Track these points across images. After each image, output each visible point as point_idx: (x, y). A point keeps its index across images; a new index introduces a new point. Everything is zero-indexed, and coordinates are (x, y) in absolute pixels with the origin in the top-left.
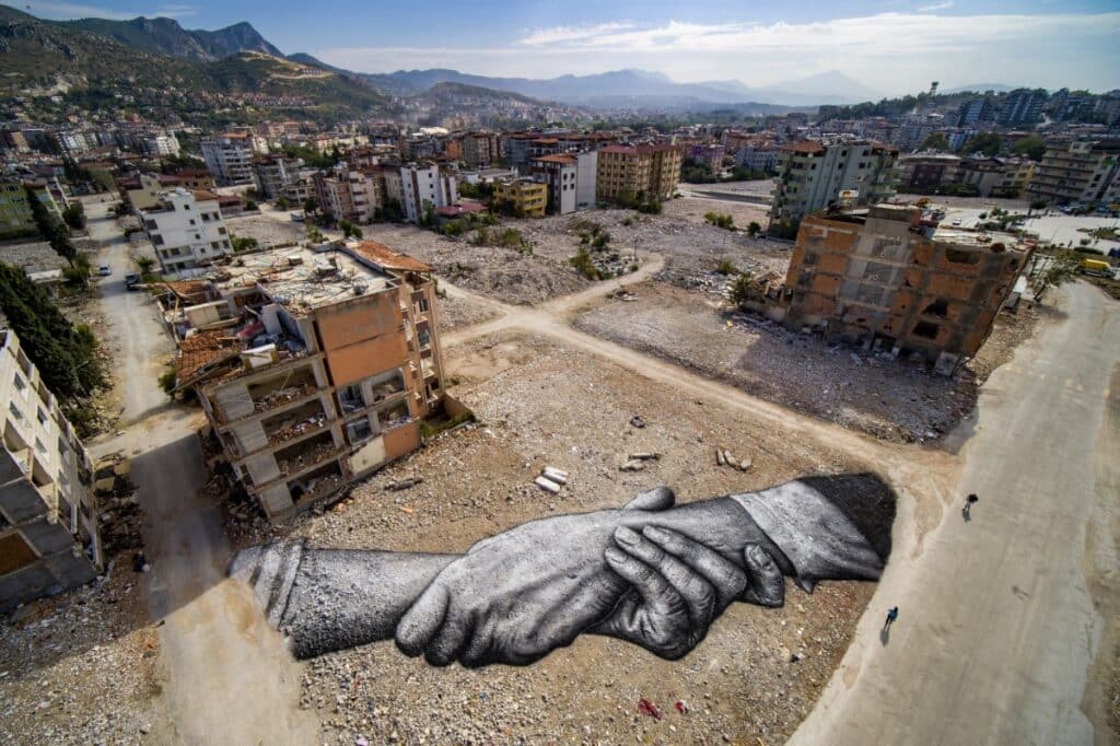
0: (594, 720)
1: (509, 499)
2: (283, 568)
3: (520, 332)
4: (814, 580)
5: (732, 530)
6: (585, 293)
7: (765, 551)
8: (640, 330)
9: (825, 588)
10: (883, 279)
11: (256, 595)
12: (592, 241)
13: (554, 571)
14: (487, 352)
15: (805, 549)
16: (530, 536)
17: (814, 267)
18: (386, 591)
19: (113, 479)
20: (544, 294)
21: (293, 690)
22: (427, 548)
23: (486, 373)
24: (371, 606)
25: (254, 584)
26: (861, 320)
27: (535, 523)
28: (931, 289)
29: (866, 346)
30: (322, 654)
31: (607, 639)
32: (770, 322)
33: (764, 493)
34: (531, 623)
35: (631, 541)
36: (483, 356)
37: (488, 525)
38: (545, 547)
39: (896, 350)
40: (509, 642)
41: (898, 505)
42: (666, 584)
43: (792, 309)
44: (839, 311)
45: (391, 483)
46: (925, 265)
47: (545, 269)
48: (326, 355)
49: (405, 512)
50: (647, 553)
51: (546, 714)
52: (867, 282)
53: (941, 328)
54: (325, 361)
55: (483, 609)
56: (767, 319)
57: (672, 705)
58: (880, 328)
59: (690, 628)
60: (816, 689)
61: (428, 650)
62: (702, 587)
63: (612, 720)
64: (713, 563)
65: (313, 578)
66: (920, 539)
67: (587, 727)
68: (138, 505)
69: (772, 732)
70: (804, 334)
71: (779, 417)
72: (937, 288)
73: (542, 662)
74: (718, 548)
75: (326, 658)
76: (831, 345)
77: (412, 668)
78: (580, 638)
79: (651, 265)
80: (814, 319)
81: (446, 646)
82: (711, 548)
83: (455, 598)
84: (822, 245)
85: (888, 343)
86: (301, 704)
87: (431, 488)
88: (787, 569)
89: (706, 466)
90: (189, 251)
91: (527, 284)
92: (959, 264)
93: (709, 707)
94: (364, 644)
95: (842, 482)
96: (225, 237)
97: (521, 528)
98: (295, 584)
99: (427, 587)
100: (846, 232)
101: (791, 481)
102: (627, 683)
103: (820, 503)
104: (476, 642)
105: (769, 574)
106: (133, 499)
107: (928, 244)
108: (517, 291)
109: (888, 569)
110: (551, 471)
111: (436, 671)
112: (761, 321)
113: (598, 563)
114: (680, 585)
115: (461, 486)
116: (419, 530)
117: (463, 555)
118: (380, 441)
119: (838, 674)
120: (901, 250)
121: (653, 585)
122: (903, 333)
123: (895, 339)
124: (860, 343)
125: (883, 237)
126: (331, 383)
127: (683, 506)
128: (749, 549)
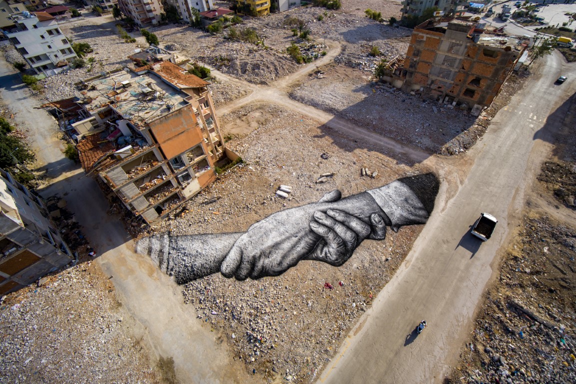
0: (307, 293)
1: (264, 203)
2: (162, 246)
3: (262, 103)
4: (398, 226)
5: (366, 207)
6: (296, 74)
7: (380, 216)
8: (327, 98)
9: (403, 230)
10: (452, 66)
11: (152, 259)
12: (299, 34)
13: (287, 235)
14: (244, 118)
15: (396, 212)
16: (276, 220)
17: (418, 58)
18: (213, 252)
19: (59, 210)
20: (273, 76)
21: (180, 297)
22: (228, 230)
23: (246, 131)
24: (208, 259)
25: (150, 255)
26: (439, 88)
27: (278, 213)
28: (474, 71)
29: (441, 101)
30: (190, 281)
31: (311, 261)
32: (395, 89)
33: (382, 188)
34: (279, 259)
35: (322, 218)
36: (243, 121)
37: (256, 217)
38: (283, 224)
39: (454, 103)
40: (270, 267)
41: (440, 188)
42: (336, 235)
43: (406, 81)
44: (429, 82)
45: (206, 200)
46: (473, 58)
47: (273, 58)
48: (159, 145)
49: (216, 214)
50: (328, 222)
51: (287, 293)
52: (444, 67)
53: (476, 92)
54: (160, 148)
55: (258, 255)
56: (394, 87)
57: (338, 284)
58: (448, 92)
59: (346, 252)
60: (393, 270)
61: (236, 274)
62: (352, 235)
63: (313, 292)
64: (357, 224)
65: (177, 249)
66: (447, 202)
67: (304, 296)
68: (78, 223)
69: (375, 288)
70: (412, 95)
71: (394, 146)
72: (477, 71)
73: (285, 274)
74: (359, 217)
75: (192, 283)
76: (424, 101)
77: (230, 283)
78: (300, 262)
79: (333, 51)
80: (417, 87)
81: (244, 272)
82: (356, 217)
83: (245, 251)
84: (423, 45)
85: (452, 100)
86: (185, 302)
87: (226, 201)
88: (388, 222)
89: (356, 177)
90: (46, 57)
91: (263, 70)
92: (489, 57)
93: (352, 282)
94: (207, 275)
95: (418, 179)
96: (68, 45)
97: (272, 216)
98: (169, 253)
99: (231, 248)
100: (436, 38)
101: (395, 181)
102: (319, 277)
103: (406, 190)
104: (256, 269)
105: (380, 226)
106: (74, 220)
107: (475, 46)
108: (257, 75)
109: (430, 218)
110: (283, 187)
111: (241, 282)
112: (390, 88)
113: (307, 229)
114: (342, 235)
115: (240, 198)
116: (223, 222)
117: (245, 232)
118: (196, 181)
119: (403, 264)
120: (462, 49)
121: (331, 236)
122: (458, 95)
123: (455, 98)
124: (438, 100)
125: (454, 41)
126: (165, 158)
127: (345, 198)
128: (373, 215)
